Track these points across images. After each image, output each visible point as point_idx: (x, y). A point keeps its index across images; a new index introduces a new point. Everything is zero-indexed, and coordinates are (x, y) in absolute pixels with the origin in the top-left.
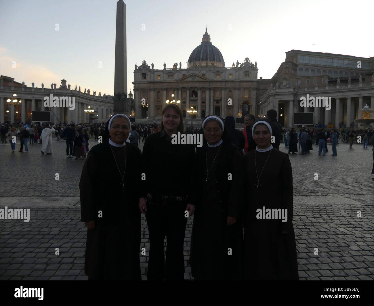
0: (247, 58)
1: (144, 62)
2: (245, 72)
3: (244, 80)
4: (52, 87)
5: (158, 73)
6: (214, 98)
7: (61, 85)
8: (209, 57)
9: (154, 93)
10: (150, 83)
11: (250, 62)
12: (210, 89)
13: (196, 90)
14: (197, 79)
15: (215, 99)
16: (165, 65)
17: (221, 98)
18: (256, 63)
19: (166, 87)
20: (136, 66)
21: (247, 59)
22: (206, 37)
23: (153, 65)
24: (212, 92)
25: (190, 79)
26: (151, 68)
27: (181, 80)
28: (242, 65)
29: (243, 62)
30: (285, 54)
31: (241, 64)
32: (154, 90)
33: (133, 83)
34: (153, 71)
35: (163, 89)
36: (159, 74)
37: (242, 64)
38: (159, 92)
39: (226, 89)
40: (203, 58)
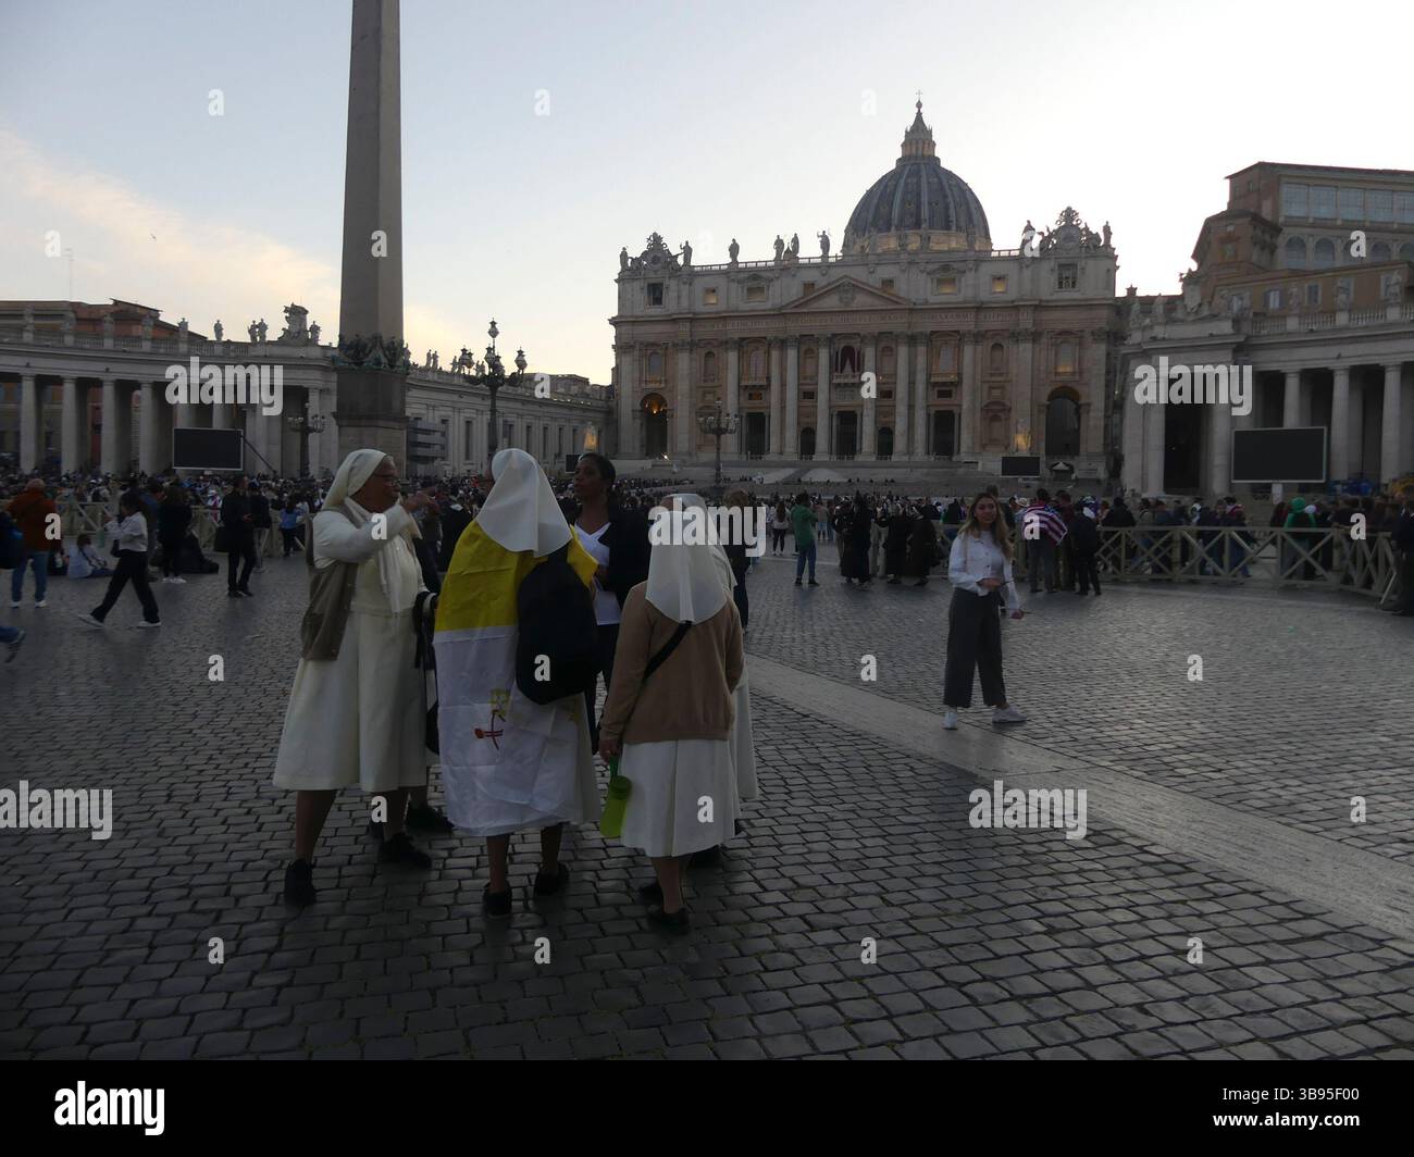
0: (1069, 209)
1: (656, 241)
2: (1061, 266)
3: (1052, 301)
4: (253, 338)
5: (710, 282)
6: (929, 376)
7: (287, 326)
8: (927, 217)
9: (691, 359)
10: (674, 320)
11: (1082, 226)
12: (912, 340)
13: (856, 345)
14: (861, 301)
15: (933, 380)
16: (734, 249)
17: (960, 375)
18: (1107, 230)
19: (736, 336)
20: (624, 256)
21: (1069, 214)
22: (919, 139)
23: (687, 251)
24: (922, 349)
25: (832, 302)
26: (681, 261)
27: (796, 307)
28: (1045, 241)
29: (1054, 227)
30: (1228, 181)
31: (1042, 233)
32: (692, 346)
33: (613, 322)
34: (690, 275)
35: (725, 344)
36: (712, 286)
37: (1046, 234)
38: (709, 354)
39: (978, 337)
40: (901, 220)
